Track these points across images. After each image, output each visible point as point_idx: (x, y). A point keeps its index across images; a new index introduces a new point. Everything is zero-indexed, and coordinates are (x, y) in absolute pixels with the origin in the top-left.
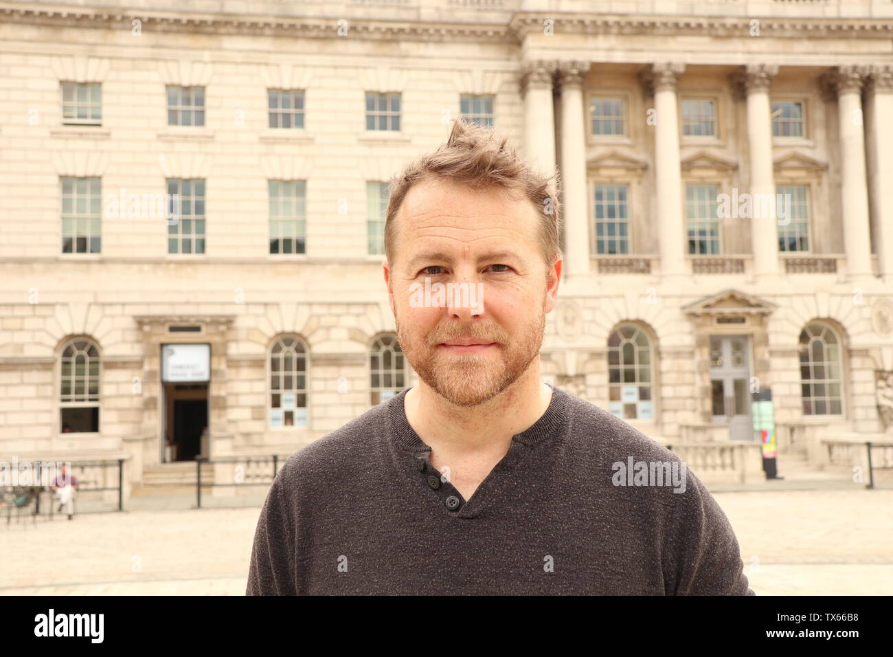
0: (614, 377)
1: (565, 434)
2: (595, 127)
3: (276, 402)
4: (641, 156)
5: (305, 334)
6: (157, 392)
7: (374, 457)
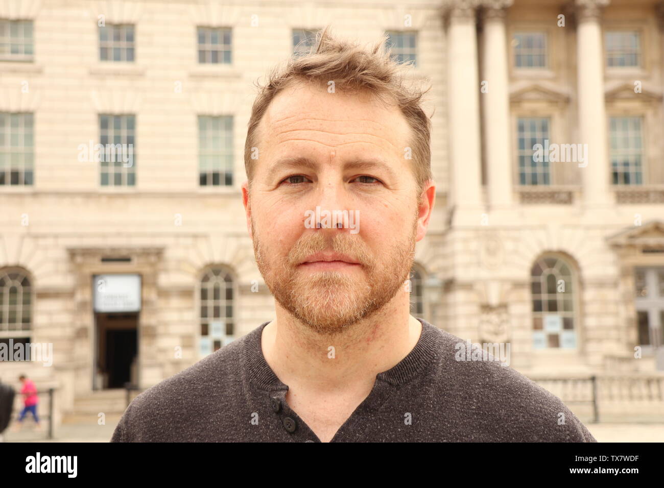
0: (537, 307)
1: (435, 373)
2: (518, 60)
3: (205, 331)
4: (563, 88)
5: (234, 264)
6: (88, 321)
7: (226, 396)
